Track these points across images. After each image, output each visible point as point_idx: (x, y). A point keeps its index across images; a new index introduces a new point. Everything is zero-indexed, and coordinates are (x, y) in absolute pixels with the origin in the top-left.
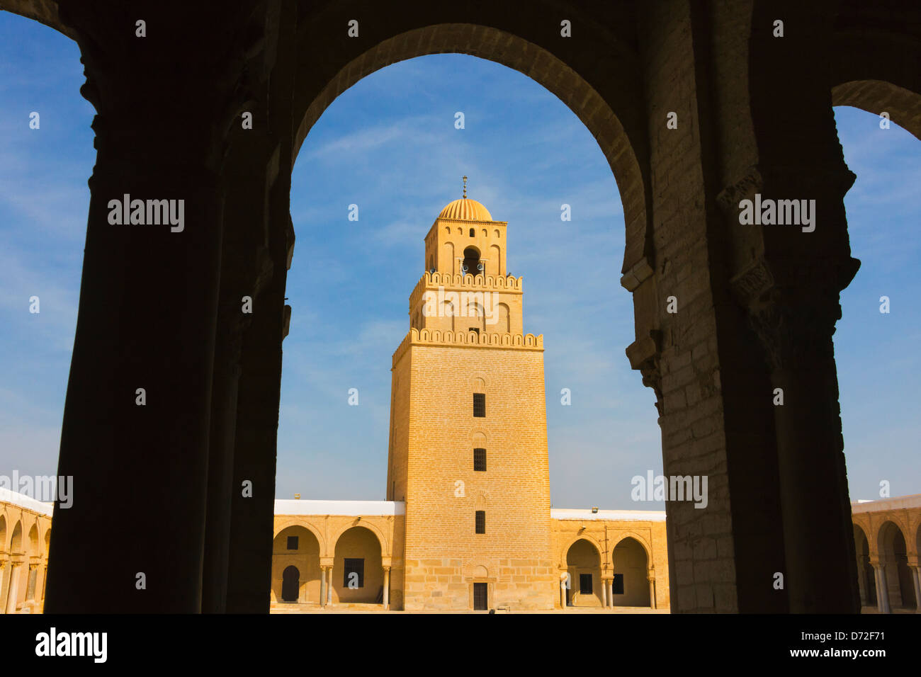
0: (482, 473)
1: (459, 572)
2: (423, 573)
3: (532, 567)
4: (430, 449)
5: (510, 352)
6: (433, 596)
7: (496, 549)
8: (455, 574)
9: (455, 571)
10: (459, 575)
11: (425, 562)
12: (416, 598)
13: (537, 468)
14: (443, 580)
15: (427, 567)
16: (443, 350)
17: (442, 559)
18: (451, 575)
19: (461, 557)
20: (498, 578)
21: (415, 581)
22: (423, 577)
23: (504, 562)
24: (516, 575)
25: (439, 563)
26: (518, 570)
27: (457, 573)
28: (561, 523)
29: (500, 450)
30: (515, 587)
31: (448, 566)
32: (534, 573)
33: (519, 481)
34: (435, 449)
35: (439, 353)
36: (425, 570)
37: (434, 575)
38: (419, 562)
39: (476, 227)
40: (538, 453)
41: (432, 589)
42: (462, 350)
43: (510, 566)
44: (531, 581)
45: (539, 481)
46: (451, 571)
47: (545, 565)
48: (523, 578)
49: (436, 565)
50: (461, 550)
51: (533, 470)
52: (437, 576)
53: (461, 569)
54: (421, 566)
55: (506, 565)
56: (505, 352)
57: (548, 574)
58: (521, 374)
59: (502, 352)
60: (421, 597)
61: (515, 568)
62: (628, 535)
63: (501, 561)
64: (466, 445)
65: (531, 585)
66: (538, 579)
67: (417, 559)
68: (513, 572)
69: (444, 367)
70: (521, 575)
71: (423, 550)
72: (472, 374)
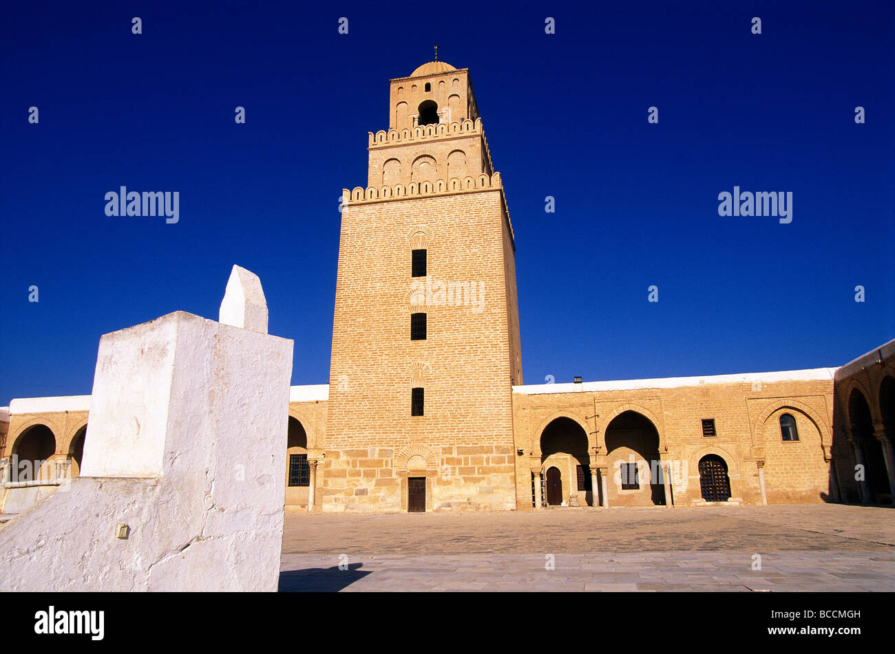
0: (420, 342)
1: (390, 464)
2: (345, 467)
3: (485, 456)
4: (358, 320)
5: (458, 197)
6: (356, 495)
7: (438, 435)
8: (384, 468)
9: (384, 463)
10: (389, 467)
11: (348, 453)
12: (336, 496)
13: (492, 330)
14: (369, 475)
15: (350, 459)
16: (378, 207)
17: (369, 448)
18: (380, 469)
19: (392, 446)
20: (439, 470)
21: (335, 477)
22: (344, 471)
23: (448, 450)
24: (463, 466)
25: (365, 453)
26: (466, 459)
27: (387, 465)
28: (531, 397)
29: (444, 312)
30: (462, 482)
31: (376, 457)
32: (488, 462)
33: (468, 348)
34: (364, 319)
35: (373, 211)
36: (348, 463)
37: (358, 468)
38: (341, 454)
39: (431, 81)
40: (493, 311)
41: (356, 485)
42: (399, 204)
43: (455, 455)
44: (483, 473)
45: (494, 346)
46: (379, 463)
47: (502, 453)
48: (472, 470)
49: (361, 456)
50: (392, 436)
51: (487, 333)
52: (362, 470)
53: (392, 460)
54: (343, 458)
55: (451, 454)
56: (452, 199)
57: (506, 464)
58: (471, 221)
59: (448, 199)
60: (341, 496)
61: (462, 457)
62: (627, 408)
63: (444, 449)
64: (402, 310)
65: (483, 478)
66: (495, 470)
67: (339, 450)
68: (459, 461)
69: (379, 225)
70: (470, 465)
71: (346, 439)
72: (411, 229)
